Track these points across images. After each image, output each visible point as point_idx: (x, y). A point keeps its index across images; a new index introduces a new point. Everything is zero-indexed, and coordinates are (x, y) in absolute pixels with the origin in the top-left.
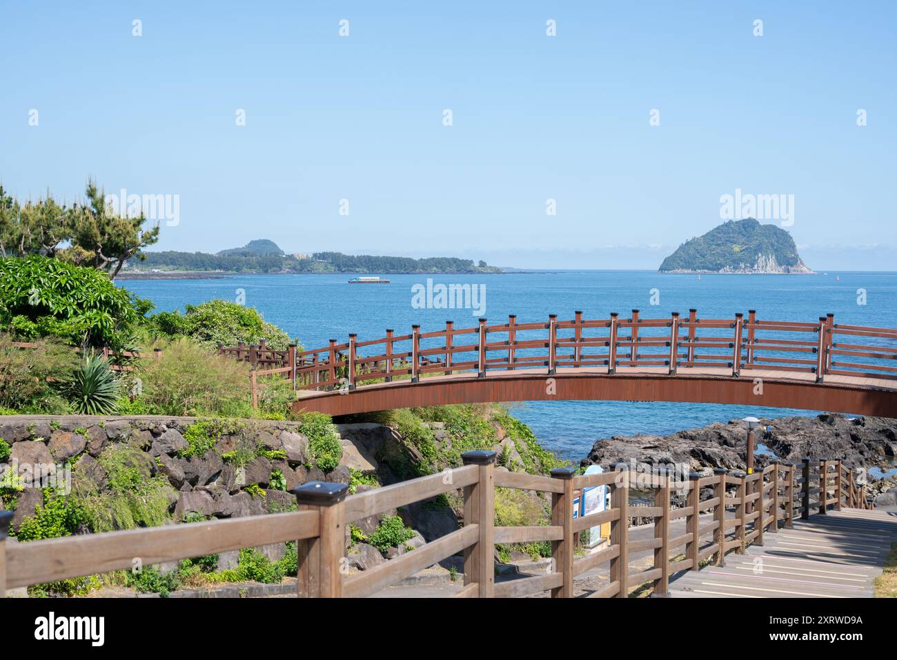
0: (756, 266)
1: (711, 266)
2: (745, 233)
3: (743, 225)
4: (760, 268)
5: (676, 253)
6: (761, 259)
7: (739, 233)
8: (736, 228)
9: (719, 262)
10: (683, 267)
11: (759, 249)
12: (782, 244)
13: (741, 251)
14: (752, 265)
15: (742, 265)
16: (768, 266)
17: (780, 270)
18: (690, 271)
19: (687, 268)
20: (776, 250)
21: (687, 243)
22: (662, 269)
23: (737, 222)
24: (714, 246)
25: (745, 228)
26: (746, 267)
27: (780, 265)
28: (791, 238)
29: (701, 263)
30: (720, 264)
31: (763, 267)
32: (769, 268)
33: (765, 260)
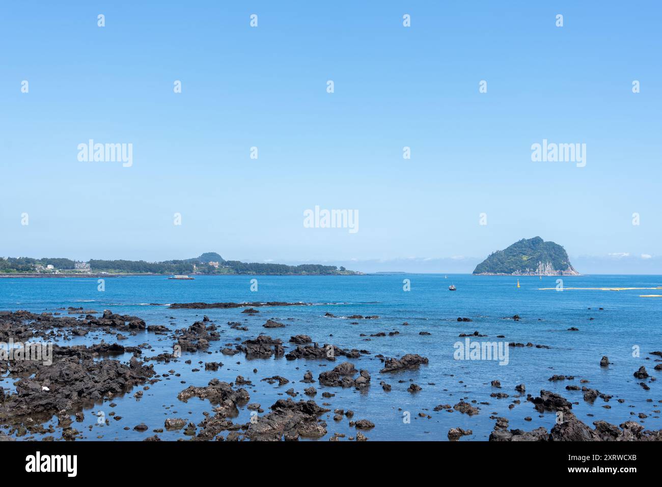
0: (537, 270)
1: (506, 270)
2: (533, 247)
3: (533, 242)
4: (540, 272)
5: (485, 261)
6: (541, 266)
7: (529, 247)
8: (527, 244)
9: (512, 267)
10: (488, 271)
11: (539, 258)
12: (558, 255)
13: (528, 260)
14: (535, 270)
15: (528, 270)
16: (547, 270)
17: (555, 273)
18: (493, 274)
19: (491, 271)
20: (553, 259)
21: (493, 254)
22: (474, 273)
23: (528, 240)
24: (511, 257)
25: (533, 244)
26: (530, 271)
27: (556, 269)
28: (564, 251)
29: (501, 268)
30: (512, 269)
31: (542, 271)
32: (546, 272)
33: (544, 266)
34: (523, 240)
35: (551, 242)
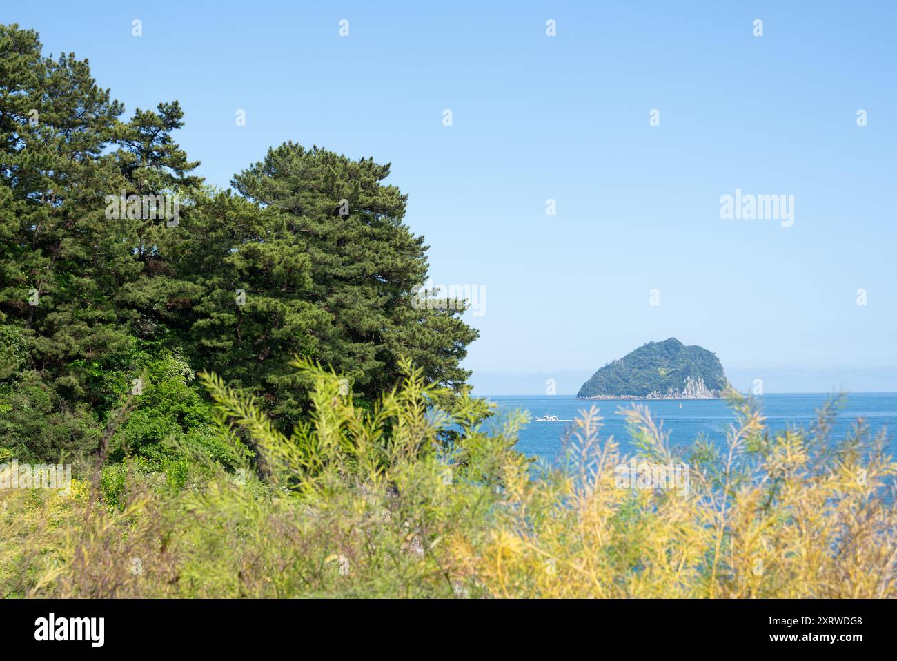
0: (685, 390)
1: (636, 391)
2: (668, 355)
3: (666, 346)
4: (690, 393)
5: (596, 376)
6: (690, 383)
7: (662, 355)
8: (658, 349)
9: (644, 387)
10: (605, 393)
11: (686, 372)
12: (709, 366)
13: (667, 375)
14: (681, 390)
15: (671, 390)
16: (698, 390)
17: (709, 395)
18: (613, 397)
19: (611, 393)
20: (704, 374)
21: (608, 367)
22: (579, 395)
23: (658, 344)
24: (636, 370)
25: (667, 349)
26: (674, 391)
27: (709, 388)
28: (718, 359)
29: (625, 388)
30: (646, 389)
31: (692, 392)
32: (698, 393)
33: (695, 384)
34: (651, 343)
35: (696, 347)
